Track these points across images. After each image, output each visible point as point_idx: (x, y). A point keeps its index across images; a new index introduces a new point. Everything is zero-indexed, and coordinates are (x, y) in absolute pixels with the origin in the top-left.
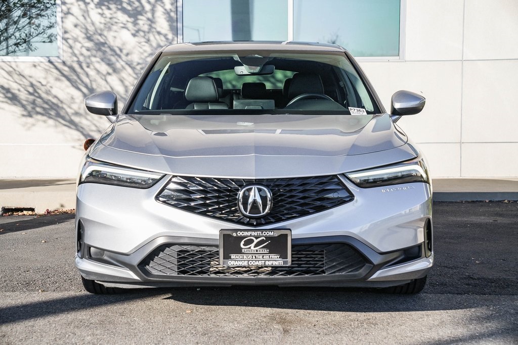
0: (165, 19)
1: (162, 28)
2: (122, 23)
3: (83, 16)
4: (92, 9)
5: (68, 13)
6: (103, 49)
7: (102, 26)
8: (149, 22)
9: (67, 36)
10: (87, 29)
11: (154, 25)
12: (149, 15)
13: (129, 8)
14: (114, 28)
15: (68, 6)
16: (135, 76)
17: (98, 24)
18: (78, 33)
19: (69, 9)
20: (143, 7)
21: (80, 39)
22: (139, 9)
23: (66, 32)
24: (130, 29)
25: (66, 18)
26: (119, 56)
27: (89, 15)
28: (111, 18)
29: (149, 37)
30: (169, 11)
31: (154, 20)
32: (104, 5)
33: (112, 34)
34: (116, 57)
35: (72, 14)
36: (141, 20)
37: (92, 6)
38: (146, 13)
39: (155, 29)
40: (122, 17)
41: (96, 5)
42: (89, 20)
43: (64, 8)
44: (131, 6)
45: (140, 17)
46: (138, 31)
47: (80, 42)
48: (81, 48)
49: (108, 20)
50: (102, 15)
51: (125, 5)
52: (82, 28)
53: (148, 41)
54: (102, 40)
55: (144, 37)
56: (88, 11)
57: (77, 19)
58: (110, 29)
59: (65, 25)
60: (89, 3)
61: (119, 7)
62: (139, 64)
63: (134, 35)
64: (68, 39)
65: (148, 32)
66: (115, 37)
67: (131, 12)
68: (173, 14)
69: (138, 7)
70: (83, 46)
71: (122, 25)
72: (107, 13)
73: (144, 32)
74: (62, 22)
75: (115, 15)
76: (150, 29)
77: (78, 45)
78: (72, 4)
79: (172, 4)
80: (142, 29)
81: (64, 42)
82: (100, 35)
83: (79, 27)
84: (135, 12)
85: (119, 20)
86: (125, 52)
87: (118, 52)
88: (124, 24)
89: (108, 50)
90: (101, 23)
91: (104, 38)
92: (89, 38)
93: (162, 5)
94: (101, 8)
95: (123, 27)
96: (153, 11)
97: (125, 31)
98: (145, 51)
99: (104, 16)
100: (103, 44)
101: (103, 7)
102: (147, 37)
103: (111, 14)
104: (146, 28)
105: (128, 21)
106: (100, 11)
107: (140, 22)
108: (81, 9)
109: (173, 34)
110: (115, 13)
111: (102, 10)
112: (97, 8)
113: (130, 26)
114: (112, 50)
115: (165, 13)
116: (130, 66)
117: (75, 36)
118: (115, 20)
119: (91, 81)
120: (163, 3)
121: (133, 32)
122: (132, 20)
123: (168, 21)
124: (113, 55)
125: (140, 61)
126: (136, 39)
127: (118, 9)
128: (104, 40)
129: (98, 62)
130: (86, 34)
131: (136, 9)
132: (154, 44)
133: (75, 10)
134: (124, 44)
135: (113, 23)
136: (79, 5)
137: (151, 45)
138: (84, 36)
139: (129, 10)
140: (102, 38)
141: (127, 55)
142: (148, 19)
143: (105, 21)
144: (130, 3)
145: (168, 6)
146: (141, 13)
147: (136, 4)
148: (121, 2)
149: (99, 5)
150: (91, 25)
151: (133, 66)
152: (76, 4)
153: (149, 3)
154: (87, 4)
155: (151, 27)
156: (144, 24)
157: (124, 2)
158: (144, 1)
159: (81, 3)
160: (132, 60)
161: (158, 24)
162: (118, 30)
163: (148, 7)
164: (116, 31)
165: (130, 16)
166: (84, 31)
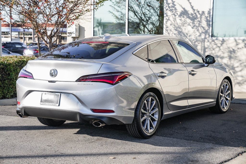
1: (204, 25)
2: (188, 23)
3: (174, 21)
4: (177, 18)
5: (169, 20)
6: (180, 34)
7: (181, 24)
8: (199, 22)
9: (167, 29)
10: (175, 25)
11: (201, 24)
12: (199, 19)
13: (191, 16)
14: (185, 25)
15: (169, 17)
17: (179, 24)
18: (171, 28)
19: (169, 18)
20: (197, 16)
21: (172, 30)
22: (195, 17)
23: (167, 27)
24: (191, 25)
25: (167, 21)
26: (186, 37)
27: (176, 20)
28: (184, 21)
29: (198, 29)
30: (207, 17)
31: (201, 21)
32: (182, 16)
33: (184, 27)
34: (185, 37)
35: (170, 20)
36: (196, 21)
37: (177, 16)
39: (201, 25)
40: (188, 21)
41: (179, 16)
42: (176, 22)
43: (167, 18)
44: (192, 16)
45: (195, 20)
46: (194, 26)
47: (172, 31)
48: (172, 34)
49: (183, 22)
50: (180, 20)
53: (198, 30)
54: (180, 30)
55: (196, 29)
56: (176, 19)
57: (172, 22)
58: (183, 26)
59: (167, 25)
60: (176, 15)
61: (187, 16)
63: (193, 28)
64: (168, 30)
65: (198, 27)
66: (185, 29)
68: (208, 18)
69: (195, 16)
70: (173, 33)
71: (188, 24)
72: (183, 19)
73: (196, 26)
74: (166, 23)
75: (186, 20)
77: (171, 32)
78: (170, 16)
80: (196, 25)
81: (166, 31)
82: (180, 28)
83: (172, 25)
84: (193, 18)
85: (187, 22)
86: (189, 35)
87: (186, 35)
88: (189, 23)
89: (182, 34)
90: (180, 23)
91: (181, 29)
92: (176, 30)
93: (204, 15)
94: (180, 17)
95: (188, 25)
96: (201, 18)
97: (189, 26)
98: (196, 34)
99: (181, 20)
100: (181, 32)
101: (182, 17)
102: (197, 29)
104: (197, 25)
105: (190, 22)
106: (180, 18)
107: (195, 22)
108: (173, 18)
109: (208, 27)
110: (186, 19)
111: (181, 18)
112: (179, 17)
113: (191, 24)
114: (184, 34)
115: (205, 18)
116: (190, 41)
117: (170, 29)
118: (186, 22)
121: (193, 27)
122: (191, 22)
123: (206, 21)
124: (184, 36)
125: (195, 39)
126: (193, 30)
127: (187, 17)
130: (174, 28)
131: (194, 17)
132: (200, 32)
133: (171, 19)
134: (188, 32)
135: (185, 23)
136: (173, 16)
138: (173, 29)
139: (191, 18)
140: (180, 29)
141: (190, 36)
142: (199, 21)
143: (182, 22)
144: (192, 14)
145: (207, 15)
146: (196, 19)
147: (194, 15)
148: (189, 14)
149: (180, 16)
150: (176, 24)
151: (192, 41)
152: (171, 16)
153: (199, 14)
154: (175, 16)
155: (199, 24)
156: (197, 23)
157: (190, 14)
158: (197, 13)
159: (173, 15)
160: (191, 39)
161: (202, 23)
162: (187, 26)
163: (199, 16)
164: (186, 26)
165: (191, 20)
166: (174, 26)
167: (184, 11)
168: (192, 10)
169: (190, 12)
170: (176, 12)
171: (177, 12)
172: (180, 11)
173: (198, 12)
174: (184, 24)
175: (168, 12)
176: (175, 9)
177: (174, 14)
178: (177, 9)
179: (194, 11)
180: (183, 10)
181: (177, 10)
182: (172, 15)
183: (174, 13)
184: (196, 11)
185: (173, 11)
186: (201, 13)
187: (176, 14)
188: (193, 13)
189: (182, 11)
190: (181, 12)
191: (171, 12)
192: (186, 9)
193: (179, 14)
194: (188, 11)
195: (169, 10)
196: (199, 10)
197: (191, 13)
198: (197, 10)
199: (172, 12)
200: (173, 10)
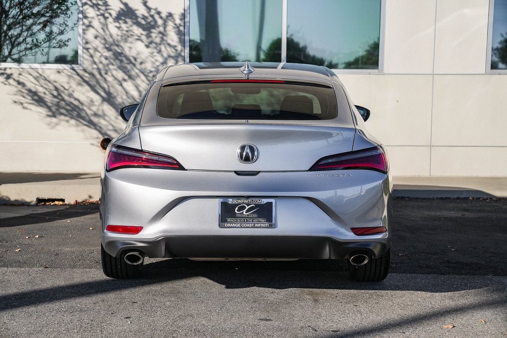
0: (175, 32)
1: (172, 40)
2: (137, 36)
3: (103, 29)
4: (111, 23)
5: (90, 26)
6: (120, 58)
7: (119, 38)
8: (161, 35)
9: (88, 46)
10: (105, 39)
11: (165, 38)
12: (161, 29)
13: (143, 22)
14: (130, 39)
15: (90, 19)
16: (147, 82)
17: (115, 36)
18: (97, 43)
19: (90, 22)
20: (156, 22)
21: (100, 49)
22: (153, 23)
23: (87, 43)
24: (144, 41)
25: (87, 30)
26: (134, 65)
27: (107, 28)
28: (127, 31)
29: (160, 49)
30: (178, 25)
31: (164, 33)
32: (121, 19)
33: (128, 45)
34: (131, 65)
35: (93, 27)
36: (154, 33)
37: (110, 20)
38: (158, 27)
39: (166, 41)
40: (137, 30)
41: (114, 19)
42: (107, 32)
43: (86, 21)
44: (145, 21)
45: (153, 30)
46: (151, 43)
47: (99, 52)
48: (100, 57)
49: (125, 32)
50: (119, 28)
51: (139, 20)
52: (101, 39)
53: (160, 52)
54: (119, 51)
55: (156, 48)
56: (107, 25)
57: (98, 31)
58: (126, 41)
59: (86, 36)
60: (108, 18)
61: (135, 21)
62: (151, 72)
63: (147, 46)
64: (89, 48)
65: (160, 44)
66: (130, 48)
67: (145, 26)
68: (182, 28)
69: (151, 21)
70: (102, 56)
71: (137, 37)
72: (124, 26)
73: (156, 43)
74: (84, 33)
75: (131, 28)
76: (161, 41)
77: (98, 54)
78: (93, 18)
79: (181, 20)
80: (155, 41)
81: (85, 51)
82: (118, 46)
83: (99, 39)
84: (148, 26)
85: (134, 32)
86: (139, 61)
87: (133, 60)
88: (139, 37)
89: (124, 59)
90: (118, 35)
91: (121, 48)
92: (109, 49)
93: (172, 20)
94: (118, 22)
95: (137, 39)
96: (165, 26)
97: (139, 43)
98: (157, 61)
99: (121, 29)
100: (120, 54)
101: (121, 22)
102: (158, 48)
103: (127, 27)
104: (158, 40)
105: (142, 34)
106: (117, 24)
107: (153, 35)
108: (100, 23)
109: (182, 46)
110: (131, 26)
111: (120, 23)
112: (115, 22)
113: (144, 38)
114: (128, 59)
115: (174, 28)
116: (143, 73)
117: (95, 46)
118: (131, 33)
119: (108, 86)
120: (173, 19)
121: (147, 44)
122: (144, 33)
123: (177, 34)
124: (128, 64)
125: (153, 69)
126: (150, 50)
127: (134, 23)
128: (121, 50)
129: (115, 70)
130: (104, 45)
131: (149, 23)
132: (165, 55)
133: (96, 23)
134: (138, 54)
135: (129, 35)
136: (99, 19)
137: (162, 56)
138: (102, 46)
139: (143, 24)
140: (119, 48)
141: (141, 63)
142: (160, 33)
143: (122, 33)
144: (144, 18)
145: (178, 21)
146: (154, 27)
147: (150, 19)
148: (137, 17)
149: (117, 19)
150: (109, 36)
151: (146, 74)
152: (96, 18)
153: (161, 18)
154: (106, 18)
155: (162, 39)
156: (156, 37)
157: (139, 17)
158: (156, 17)
159: (101, 17)
160: (145, 69)
161: (169, 37)
162: (133, 42)
163: (160, 22)
164: (131, 43)
165: (144, 30)
166: (103, 41)
167: (125, 9)
168: (144, 8)
169: (139, 13)
170: (107, 10)
171: (109, 11)
172: (118, 9)
173: (159, 13)
174: (128, 37)
175: (87, 9)
176: (104, 3)
177: (103, 15)
178: (109, 3)
179: (148, 10)
180: (122, 7)
181: (108, 5)
182: (98, 15)
183: (102, 12)
184: (153, 12)
185: (100, 7)
186: (164, 15)
187: (107, 15)
188: (146, 14)
189: (121, 9)
190: (119, 11)
191: (96, 8)
192: (131, 5)
193: (114, 14)
194: (136, 10)
195: (90, 6)
196: (159, 10)
197: (143, 15)
198: (155, 9)
199: (98, 11)
200: (98, 4)
